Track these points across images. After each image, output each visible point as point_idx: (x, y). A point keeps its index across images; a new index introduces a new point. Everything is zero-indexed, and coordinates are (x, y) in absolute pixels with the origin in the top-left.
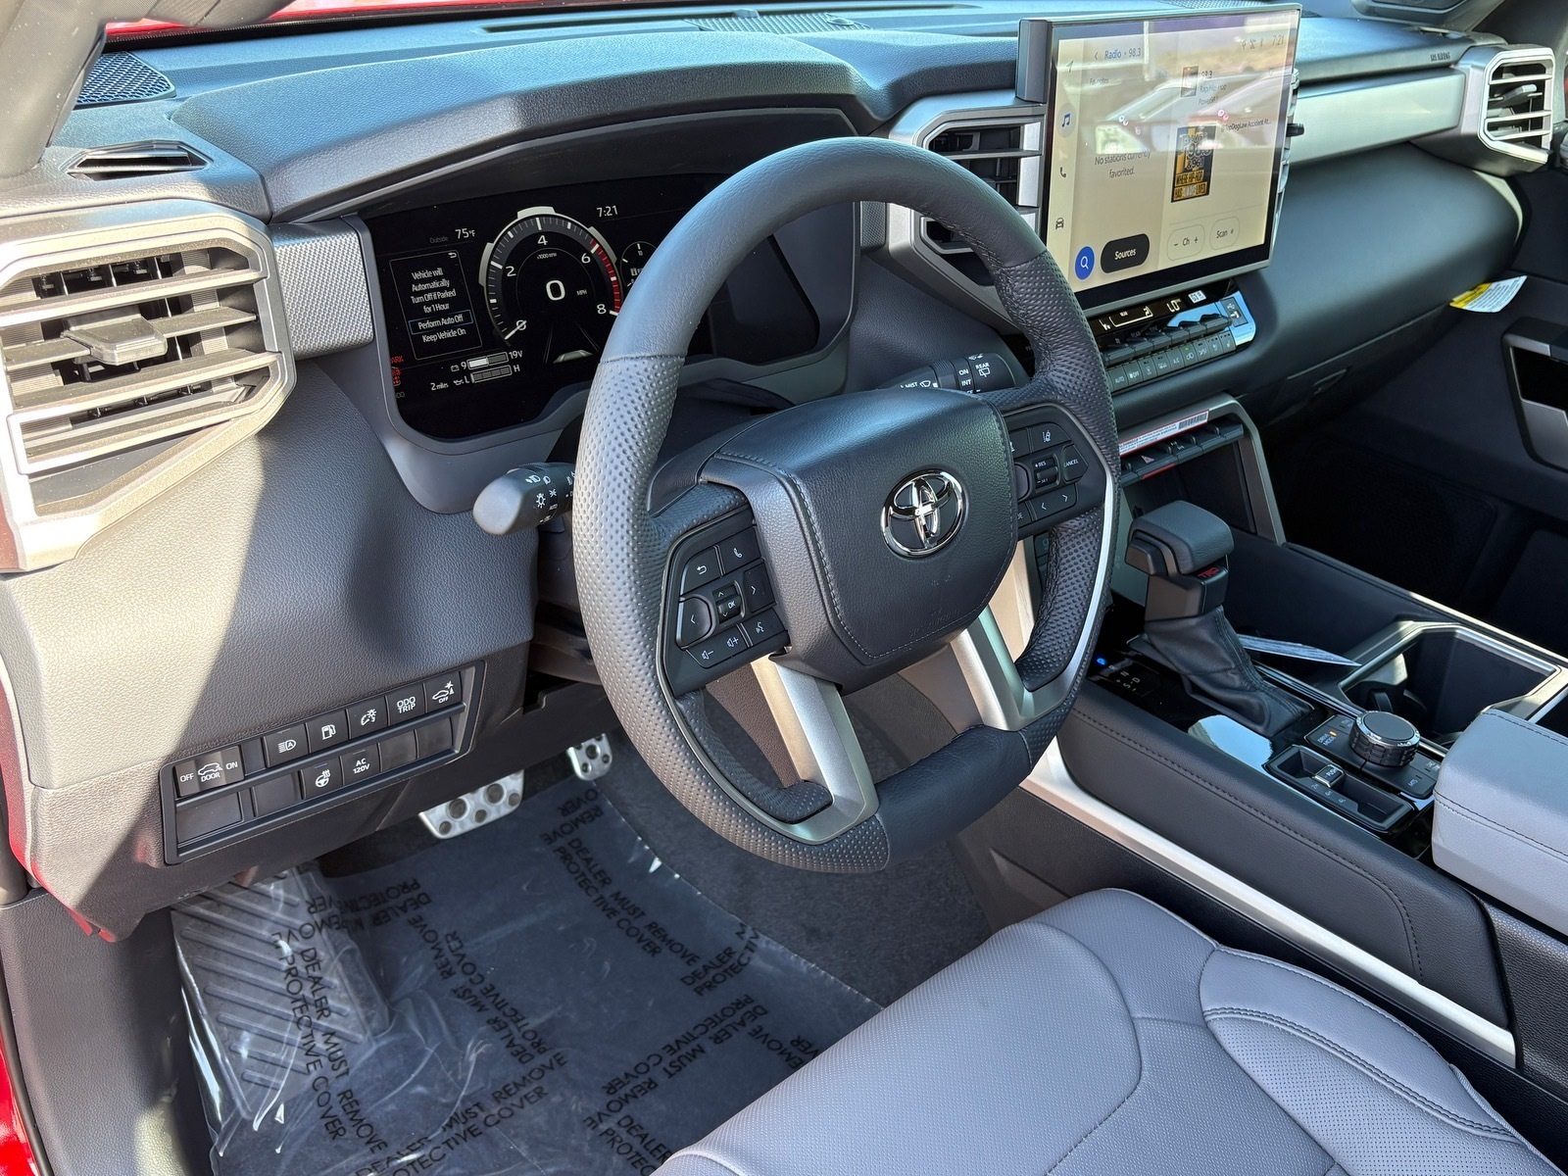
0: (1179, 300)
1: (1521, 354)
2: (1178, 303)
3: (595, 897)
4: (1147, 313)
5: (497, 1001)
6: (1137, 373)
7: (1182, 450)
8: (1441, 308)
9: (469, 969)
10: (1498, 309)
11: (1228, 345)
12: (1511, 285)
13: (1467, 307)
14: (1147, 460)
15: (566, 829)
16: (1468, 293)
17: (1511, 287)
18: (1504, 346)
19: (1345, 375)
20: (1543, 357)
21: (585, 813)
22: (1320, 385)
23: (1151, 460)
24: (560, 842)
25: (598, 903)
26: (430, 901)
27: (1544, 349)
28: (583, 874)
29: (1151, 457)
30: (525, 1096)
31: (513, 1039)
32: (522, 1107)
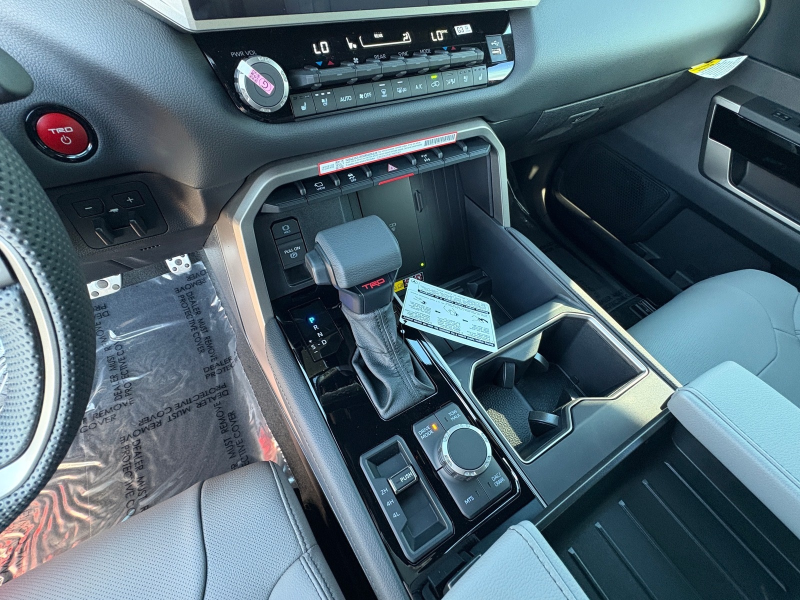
0: (446, 31)
1: (721, 109)
2: (444, 34)
3: (191, 319)
4: (404, 39)
5: (123, 365)
7: (428, 161)
8: (683, 71)
9: (119, 347)
10: (719, 77)
12: (734, 61)
13: (699, 74)
14: (391, 168)
15: (188, 287)
16: (704, 64)
17: (735, 62)
18: (712, 102)
19: (598, 111)
20: (732, 113)
21: (198, 281)
22: (577, 117)
23: (394, 168)
24: (183, 293)
25: (191, 322)
26: (109, 315)
27: (735, 107)
28: (189, 309)
29: (396, 167)
30: (106, 418)
31: (119, 386)
32: (101, 424)
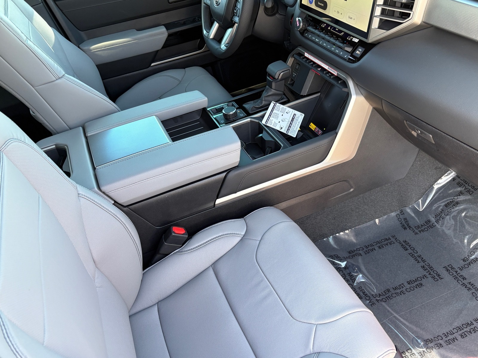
6: (318, 40)
11: (345, 56)
